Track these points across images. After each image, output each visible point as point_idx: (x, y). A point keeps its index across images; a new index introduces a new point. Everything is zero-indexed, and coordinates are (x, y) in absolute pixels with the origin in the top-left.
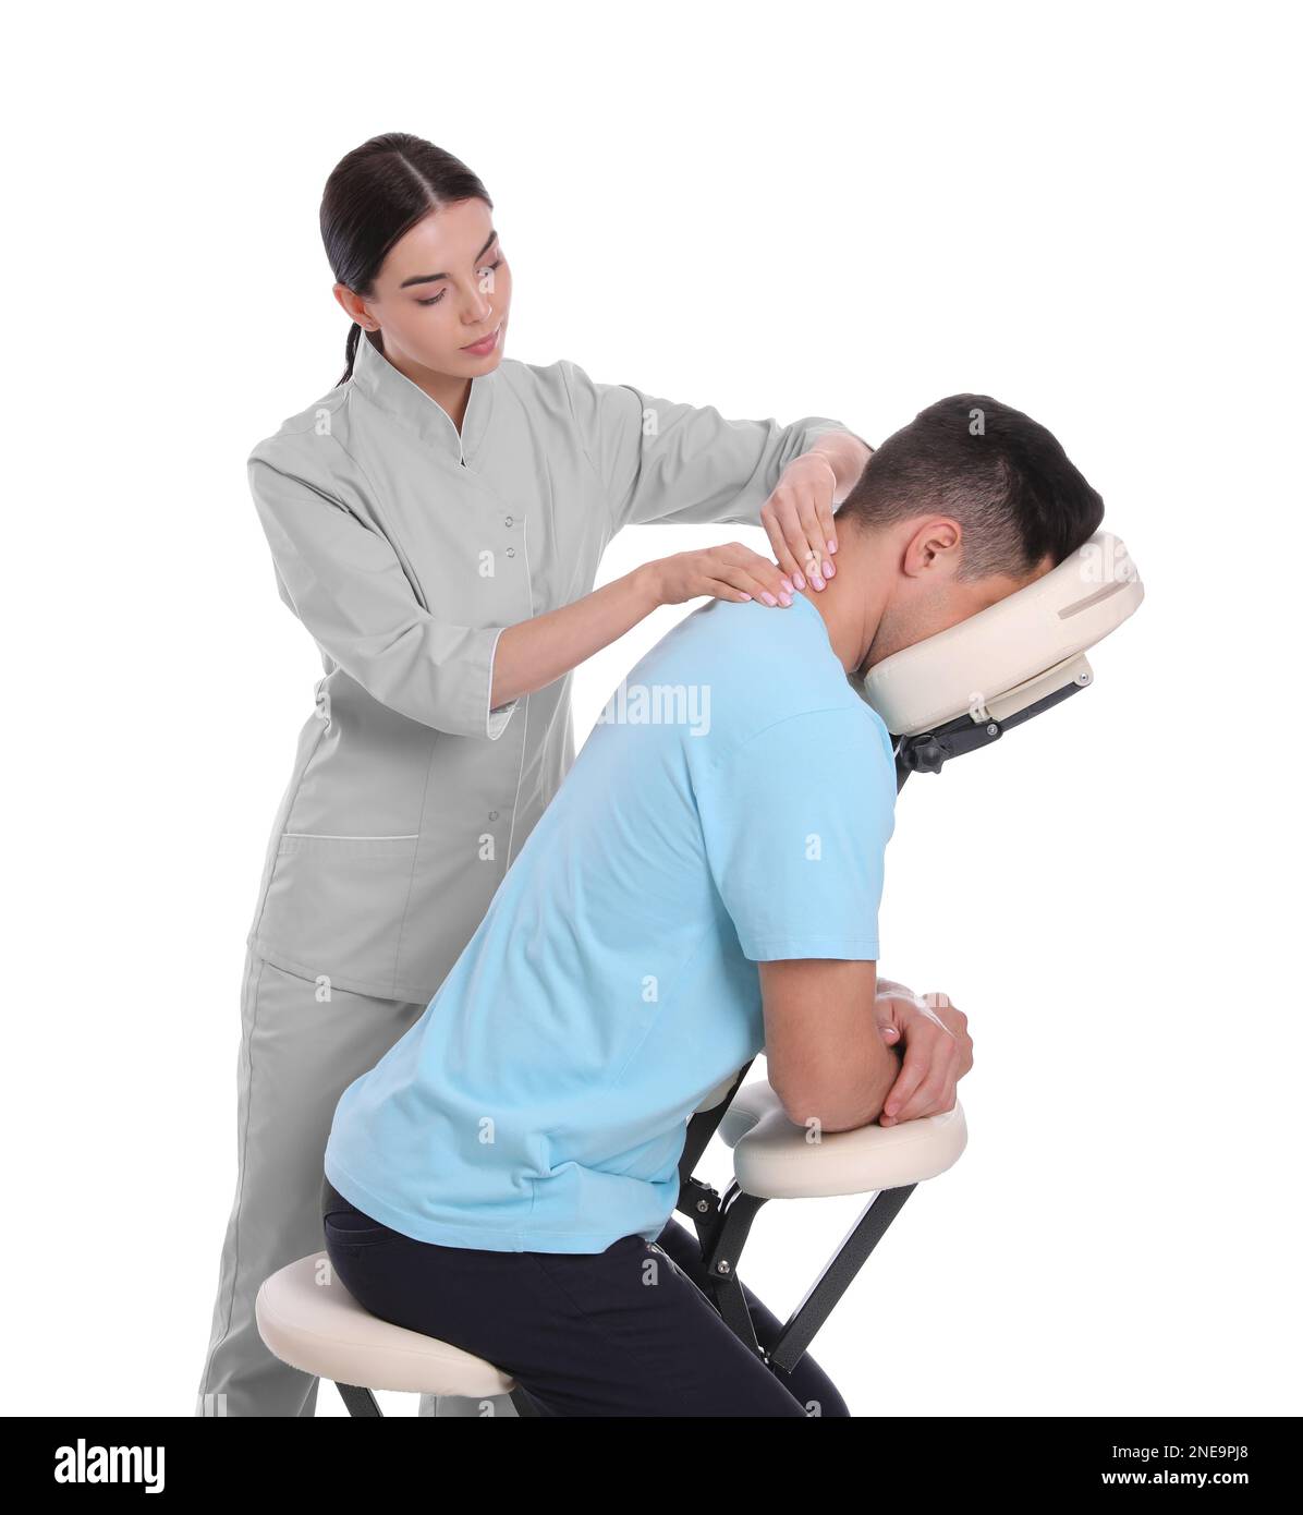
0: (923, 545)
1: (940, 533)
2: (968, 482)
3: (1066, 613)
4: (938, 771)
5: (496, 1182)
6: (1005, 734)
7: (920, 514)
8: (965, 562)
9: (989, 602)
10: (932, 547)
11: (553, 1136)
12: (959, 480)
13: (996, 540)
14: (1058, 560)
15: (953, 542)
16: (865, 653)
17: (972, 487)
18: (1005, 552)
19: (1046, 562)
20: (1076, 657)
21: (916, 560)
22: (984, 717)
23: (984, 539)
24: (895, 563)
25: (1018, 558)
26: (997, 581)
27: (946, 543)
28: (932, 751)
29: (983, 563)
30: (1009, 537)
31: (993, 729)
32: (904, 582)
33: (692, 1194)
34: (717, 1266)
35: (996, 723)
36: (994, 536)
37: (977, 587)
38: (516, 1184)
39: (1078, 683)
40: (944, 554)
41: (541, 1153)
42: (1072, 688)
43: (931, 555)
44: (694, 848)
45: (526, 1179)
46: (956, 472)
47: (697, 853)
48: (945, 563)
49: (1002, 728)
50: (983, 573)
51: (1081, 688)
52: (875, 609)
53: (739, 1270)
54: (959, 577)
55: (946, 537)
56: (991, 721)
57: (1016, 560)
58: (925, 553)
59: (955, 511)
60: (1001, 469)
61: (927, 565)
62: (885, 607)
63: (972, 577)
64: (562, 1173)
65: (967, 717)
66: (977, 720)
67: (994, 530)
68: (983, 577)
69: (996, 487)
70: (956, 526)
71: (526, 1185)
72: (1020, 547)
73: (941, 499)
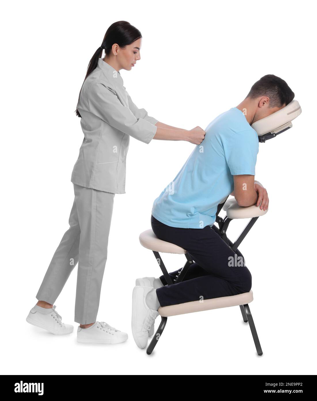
0: (262, 102)
1: (266, 99)
2: (271, 90)
3: (288, 114)
4: (264, 142)
5: (184, 216)
6: (277, 136)
7: (262, 96)
8: (270, 105)
9: (274, 112)
10: (264, 102)
11: (195, 208)
12: (269, 90)
13: (275, 101)
14: (286, 105)
15: (268, 101)
16: (252, 120)
17: (271, 91)
18: (277, 103)
19: (284, 105)
20: (290, 122)
21: (261, 104)
22: (273, 133)
23: (273, 100)
24: (257, 105)
26: (276, 108)
28: (263, 139)
30: (278, 100)
31: (274, 135)
32: (259, 109)
33: (218, 219)
34: (222, 232)
36: (275, 100)
37: (272, 109)
38: (187, 216)
39: (290, 127)
40: (266, 103)
41: (193, 211)
42: (289, 128)
43: (264, 103)
44: (223, 154)
45: (190, 215)
47: (223, 155)
48: (266, 105)
49: (276, 135)
50: (274, 106)
53: (226, 233)
54: (269, 107)
55: (266, 100)
56: (274, 133)
57: (279, 104)
58: (263, 103)
60: (276, 88)
61: (263, 105)
62: (256, 113)
63: (271, 107)
64: (196, 214)
65: (270, 132)
66: (272, 133)
67: (275, 99)
68: (273, 107)
69: (276, 91)
70: (268, 98)
71: (189, 216)
72: (280, 102)
73: (265, 93)
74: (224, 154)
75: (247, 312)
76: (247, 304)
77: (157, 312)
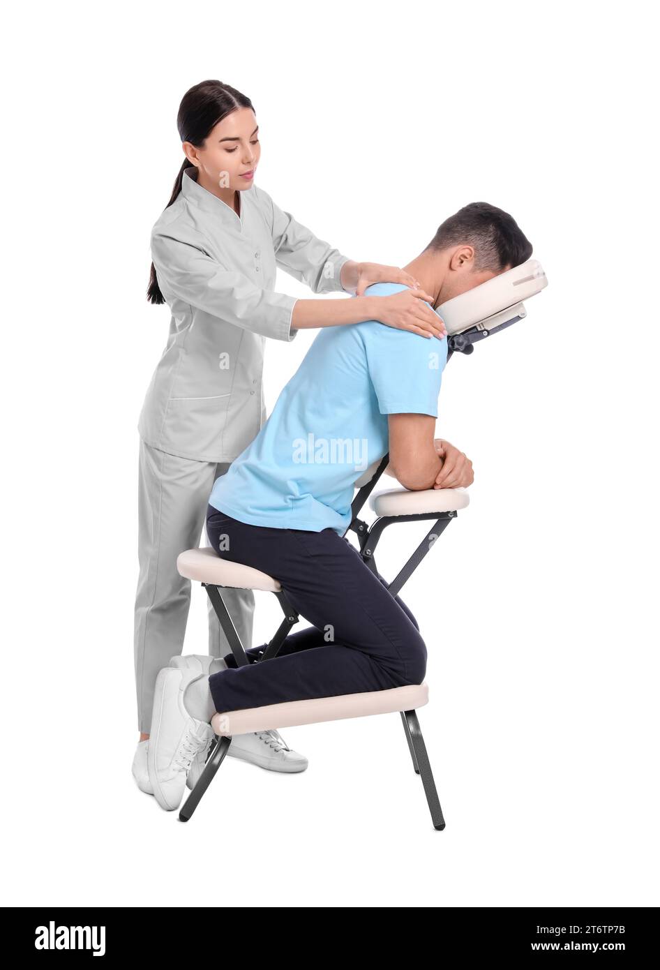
0: (459, 257)
1: (466, 252)
2: (478, 233)
3: (516, 284)
6: (491, 336)
8: (476, 265)
9: (484, 281)
10: (462, 258)
11: (300, 482)
12: (474, 231)
13: (489, 256)
14: (513, 267)
15: (471, 256)
16: (436, 299)
18: (493, 261)
19: (508, 267)
20: (520, 303)
21: (456, 263)
22: (483, 329)
23: (483, 255)
24: (447, 265)
25: (497, 264)
27: (468, 257)
28: (460, 341)
29: (483, 266)
30: (494, 255)
31: (485, 333)
32: (451, 273)
33: (356, 525)
34: (366, 552)
35: (487, 330)
37: (479, 275)
38: (285, 501)
39: (520, 315)
40: (468, 261)
42: (518, 318)
43: (462, 262)
45: (290, 499)
46: (473, 229)
48: (467, 265)
49: (489, 333)
50: (483, 269)
51: (522, 318)
52: (440, 284)
53: (374, 554)
54: (473, 271)
55: (468, 254)
56: (485, 329)
57: (496, 265)
58: (460, 261)
59: (472, 244)
60: (491, 228)
61: (460, 266)
62: (443, 283)
63: (478, 271)
64: (304, 498)
65: (475, 327)
66: (479, 329)
67: (488, 252)
68: (482, 271)
69: (489, 234)
70: (472, 249)
71: (288, 501)
72: (498, 260)
73: (466, 239)
74: (365, 365)
75: (411, 728)
76: (414, 710)
77: (209, 726)
